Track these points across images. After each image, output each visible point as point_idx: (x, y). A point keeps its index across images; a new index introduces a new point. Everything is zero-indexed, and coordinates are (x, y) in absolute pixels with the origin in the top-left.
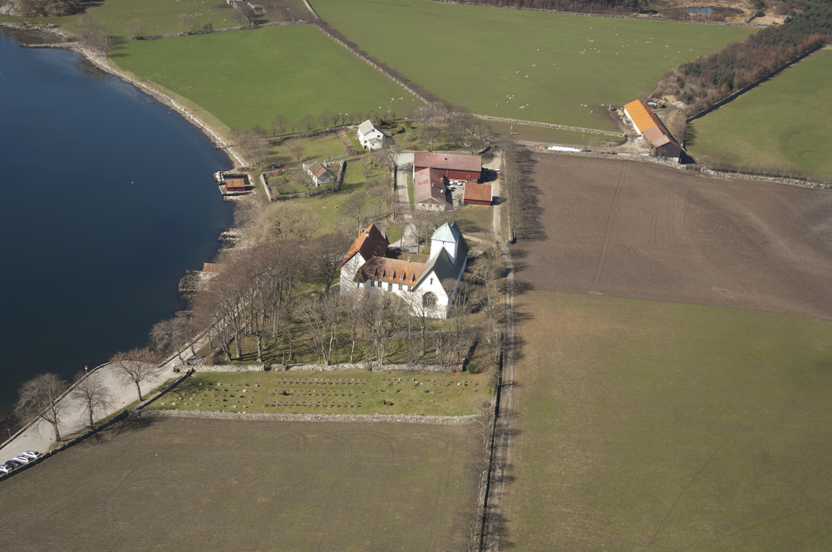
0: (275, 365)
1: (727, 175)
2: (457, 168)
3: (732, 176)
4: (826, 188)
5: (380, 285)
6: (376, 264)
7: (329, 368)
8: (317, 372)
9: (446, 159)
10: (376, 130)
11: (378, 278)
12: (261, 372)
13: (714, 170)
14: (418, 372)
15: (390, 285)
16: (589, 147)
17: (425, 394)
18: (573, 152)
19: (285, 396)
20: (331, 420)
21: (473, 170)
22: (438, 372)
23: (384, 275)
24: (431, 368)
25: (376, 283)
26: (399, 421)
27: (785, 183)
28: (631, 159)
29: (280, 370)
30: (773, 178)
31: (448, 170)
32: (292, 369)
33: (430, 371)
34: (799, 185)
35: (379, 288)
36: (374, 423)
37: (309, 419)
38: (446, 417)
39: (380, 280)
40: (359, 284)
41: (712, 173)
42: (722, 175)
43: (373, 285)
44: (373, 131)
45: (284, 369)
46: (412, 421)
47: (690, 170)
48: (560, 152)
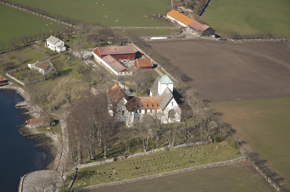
0: (119, 157)
1: (240, 41)
2: (123, 53)
3: (242, 41)
4: (286, 41)
5: (140, 112)
6: (136, 101)
7: (147, 153)
8: (142, 157)
9: (115, 49)
10: (60, 41)
11: (139, 108)
12: (113, 162)
13: (233, 39)
14: (192, 146)
15: (146, 111)
16: (170, 36)
17: (205, 155)
18: (164, 39)
19: (137, 169)
20: (172, 174)
21: (131, 53)
22: (201, 145)
23: (142, 106)
24: (197, 143)
25: (138, 111)
26: (205, 167)
27: (267, 41)
28: (193, 39)
29: (122, 159)
30: (261, 39)
31: (119, 54)
32: (129, 157)
33: (197, 145)
34: (273, 41)
36: (194, 171)
37: (161, 175)
38: (226, 161)
39: (141, 109)
40: (131, 113)
41: (233, 40)
42: (238, 41)
43: (136, 112)
44: (59, 41)
45: (124, 158)
46: (211, 166)
47: (222, 41)
48: (157, 40)
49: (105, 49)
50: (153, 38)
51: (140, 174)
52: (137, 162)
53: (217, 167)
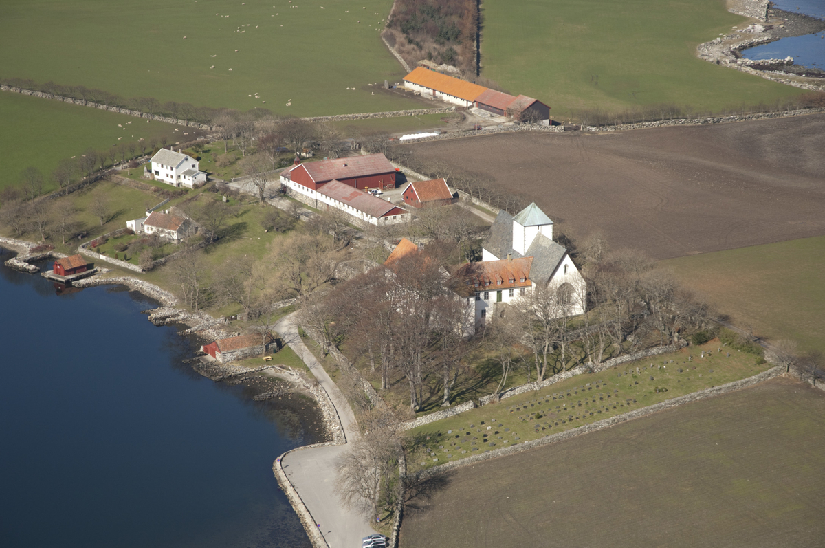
0: (485, 398)
1: (610, 129)
2: (365, 173)
3: (615, 129)
4: (714, 122)
5: (487, 297)
6: (474, 272)
7: (546, 383)
8: (536, 393)
9: (346, 165)
10: (190, 158)
11: (484, 287)
12: (472, 410)
13: (594, 126)
14: (644, 358)
15: (499, 293)
16: (444, 129)
17: (682, 373)
18: (434, 137)
19: (540, 419)
20: (628, 419)
21: (386, 171)
22: (663, 354)
23: (490, 283)
24: (654, 351)
25: (482, 295)
26: (698, 398)
27: (672, 125)
28: (502, 132)
29: (492, 402)
30: (658, 122)
31: (356, 177)
32: (505, 396)
33: (654, 354)
34: (686, 124)
35: (486, 301)
36: (675, 408)
37: (606, 425)
38: (743, 380)
39: (487, 289)
40: (468, 300)
41: (593, 129)
42: (605, 130)
43: (478, 299)
44: (186, 159)
45: (497, 400)
46: (711, 395)
47: (570, 132)
48: (418, 140)
49: (322, 167)
50: (405, 137)
51: (552, 428)
52: (533, 405)
53: (726, 395)
